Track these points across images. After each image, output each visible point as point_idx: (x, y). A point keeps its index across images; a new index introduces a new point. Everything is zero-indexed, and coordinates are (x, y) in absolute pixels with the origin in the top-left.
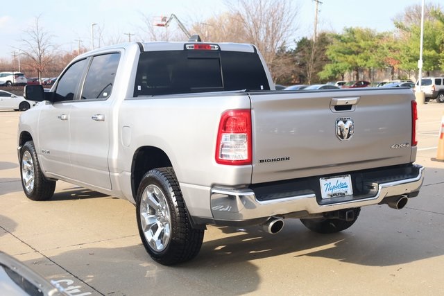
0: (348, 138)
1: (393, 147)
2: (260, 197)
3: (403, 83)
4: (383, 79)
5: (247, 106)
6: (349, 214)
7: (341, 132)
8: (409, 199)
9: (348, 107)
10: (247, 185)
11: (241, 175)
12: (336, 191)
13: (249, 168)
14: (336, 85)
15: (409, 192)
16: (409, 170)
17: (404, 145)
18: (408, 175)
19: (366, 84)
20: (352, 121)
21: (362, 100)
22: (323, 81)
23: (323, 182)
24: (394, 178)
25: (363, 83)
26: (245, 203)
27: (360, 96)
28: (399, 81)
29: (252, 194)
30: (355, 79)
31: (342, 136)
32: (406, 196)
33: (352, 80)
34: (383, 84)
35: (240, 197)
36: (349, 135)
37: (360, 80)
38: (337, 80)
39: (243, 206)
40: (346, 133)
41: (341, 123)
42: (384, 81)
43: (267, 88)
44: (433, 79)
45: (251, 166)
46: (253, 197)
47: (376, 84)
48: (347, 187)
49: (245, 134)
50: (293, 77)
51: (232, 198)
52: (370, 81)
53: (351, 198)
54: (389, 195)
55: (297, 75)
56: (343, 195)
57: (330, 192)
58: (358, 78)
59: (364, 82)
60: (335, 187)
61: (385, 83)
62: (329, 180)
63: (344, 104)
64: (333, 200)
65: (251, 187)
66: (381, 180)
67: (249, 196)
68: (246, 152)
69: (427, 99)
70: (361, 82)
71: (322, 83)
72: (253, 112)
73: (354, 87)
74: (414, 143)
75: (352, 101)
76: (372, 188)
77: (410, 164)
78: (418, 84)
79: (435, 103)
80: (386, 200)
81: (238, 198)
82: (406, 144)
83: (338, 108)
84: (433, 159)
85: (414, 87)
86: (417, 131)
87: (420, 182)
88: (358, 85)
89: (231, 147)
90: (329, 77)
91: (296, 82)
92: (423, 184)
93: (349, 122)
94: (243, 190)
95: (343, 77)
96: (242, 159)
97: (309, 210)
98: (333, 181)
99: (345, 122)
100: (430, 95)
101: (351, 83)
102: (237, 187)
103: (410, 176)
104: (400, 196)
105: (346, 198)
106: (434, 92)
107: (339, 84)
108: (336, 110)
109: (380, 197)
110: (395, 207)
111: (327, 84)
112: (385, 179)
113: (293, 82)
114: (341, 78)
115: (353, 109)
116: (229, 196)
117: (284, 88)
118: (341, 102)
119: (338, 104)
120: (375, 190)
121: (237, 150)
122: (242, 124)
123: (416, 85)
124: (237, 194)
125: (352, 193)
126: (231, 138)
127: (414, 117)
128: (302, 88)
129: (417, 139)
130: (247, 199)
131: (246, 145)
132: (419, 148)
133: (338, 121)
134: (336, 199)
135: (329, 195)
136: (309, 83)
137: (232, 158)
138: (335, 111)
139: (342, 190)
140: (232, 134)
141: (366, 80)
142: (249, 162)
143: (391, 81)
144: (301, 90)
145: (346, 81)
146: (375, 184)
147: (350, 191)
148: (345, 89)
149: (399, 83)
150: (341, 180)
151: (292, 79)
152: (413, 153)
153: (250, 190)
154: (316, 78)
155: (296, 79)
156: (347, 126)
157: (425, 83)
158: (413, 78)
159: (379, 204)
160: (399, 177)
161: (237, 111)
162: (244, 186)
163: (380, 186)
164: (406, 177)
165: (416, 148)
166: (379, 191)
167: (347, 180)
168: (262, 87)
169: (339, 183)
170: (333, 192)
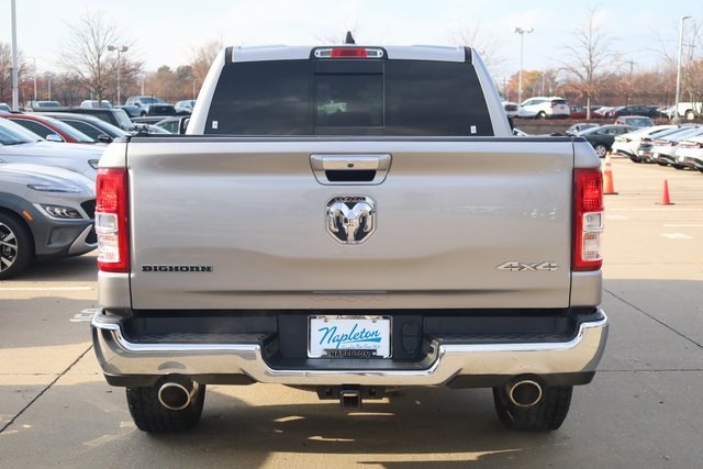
0: (357, 239)
7: (340, 225)
12: (348, 345)
13: (123, 279)
17: (540, 267)
20: (372, 205)
21: (400, 162)
23: (317, 324)
27: (391, 154)
29: (116, 327)
31: (342, 235)
36: (359, 235)
40: (351, 230)
41: (340, 206)
43: (486, 130)
48: (379, 340)
49: (116, 216)
57: (333, 346)
60: (347, 337)
62: (333, 321)
63: (344, 167)
72: (131, 172)
83: (334, 175)
93: (358, 209)
99: (351, 206)
108: (330, 179)
115: (376, 181)
125: (388, 354)
127: (579, 205)
133: (332, 203)
135: (327, 351)
138: (327, 181)
139: (364, 346)
142: (124, 267)
146: (435, 344)
147: (384, 349)
163: (442, 348)
167: (383, 327)
168: (473, 129)
169: (358, 330)
170: (340, 347)
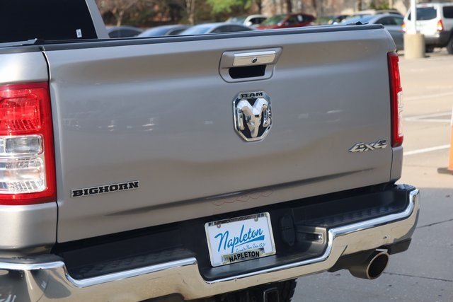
0: (260, 134)
1: (354, 150)
2: (77, 271)
3: (380, 16)
4: (341, 9)
5: (40, 75)
6: (269, 295)
7: (245, 123)
8: (391, 257)
9: (256, 70)
10: (47, 246)
11: (32, 224)
12: (240, 248)
13: (50, 210)
14: (247, 23)
15: (391, 241)
16: (389, 196)
17: (377, 146)
18: (386, 208)
19: (308, 19)
20: (268, 99)
21: (287, 55)
22: (220, 17)
23: (211, 231)
24: (360, 215)
25: (300, 18)
26: (44, 285)
27: (282, 47)
28: (372, 12)
29: (59, 265)
30: (285, 11)
31: (247, 133)
32: (385, 251)
33: (279, 12)
34: (341, 18)
35: (34, 272)
36: (262, 130)
37: (294, 11)
38: (247, 12)
39: (41, 292)
40: (255, 125)
41: (244, 104)
42: (344, 13)
43: (90, 34)
44: (438, 8)
45: (53, 205)
46: (62, 273)
47: (328, 19)
48: (262, 238)
49: (39, 137)
50: (156, 8)
51: (17, 276)
52: (314, 14)
53: (273, 261)
54: (350, 250)
55: (164, 4)
56: (254, 255)
57: (228, 251)
58: (290, 7)
59: (304, 16)
60: (237, 240)
61: (345, 17)
62: (226, 227)
63: (249, 63)
64: (235, 268)
65: (57, 250)
66: (332, 220)
67: (53, 270)
68: (43, 176)
69: (429, 46)
70: (296, 16)
71: (218, 21)
72: (53, 86)
73: (283, 26)
74: (396, 140)
75: (265, 56)
76: (315, 237)
77: (391, 185)
78: (409, 18)
79: (445, 55)
80: (346, 262)
81: (29, 277)
82: (381, 143)
83: (237, 72)
84: (442, 171)
85: (402, 24)
86: (400, 115)
87: (411, 221)
88: (292, 21)
89: (10, 165)
90: (231, 7)
91: (164, 19)
92: (418, 225)
93: (261, 102)
94: (38, 259)
95: (260, 7)
96: (33, 190)
97: (183, 293)
98: (234, 228)
99: (252, 102)
100: (434, 39)
101: (277, 18)
102: (25, 253)
103: (390, 210)
104: (372, 252)
105: (262, 263)
106: (442, 32)
107: (253, 21)
108: (233, 76)
109: (332, 257)
110: (363, 276)
111: (229, 22)
112: (341, 218)
113: (157, 19)
114: (257, 8)
115: (267, 74)
116: (10, 271)
117: (139, 33)
118: (242, 59)
119: (237, 64)
120: (320, 242)
121: (22, 172)
122: (31, 113)
123: (406, 20)
124: (25, 267)
125: (275, 252)
126: (8, 146)
127: (394, 86)
128: (175, 32)
129: (402, 131)
130: (50, 276)
131: (41, 160)
132: (408, 149)
133: (238, 101)
134: (243, 266)
135: (226, 257)
136: (191, 20)
137: (13, 191)
138: (229, 79)
139: (253, 246)
140: (10, 137)
141: (308, 12)
142: (50, 195)
143: (358, 12)
144: (174, 37)
145: (267, 14)
146: (320, 230)
147: (269, 246)
148: (266, 30)
149: (371, 16)
150: (250, 224)
151: (155, 14)
152: (396, 161)
153: (54, 256)
154: (206, 10)
155: (163, 14)
156: (256, 110)
157: (425, 14)
158: (399, 7)
159: (332, 270)
160: (369, 213)
161: (17, 86)
162: (43, 249)
163: (331, 233)
164: (382, 211)
165: (401, 151)
166: (330, 243)
167: (263, 224)
168: (79, 33)
169: (246, 231)
170: (234, 252)
